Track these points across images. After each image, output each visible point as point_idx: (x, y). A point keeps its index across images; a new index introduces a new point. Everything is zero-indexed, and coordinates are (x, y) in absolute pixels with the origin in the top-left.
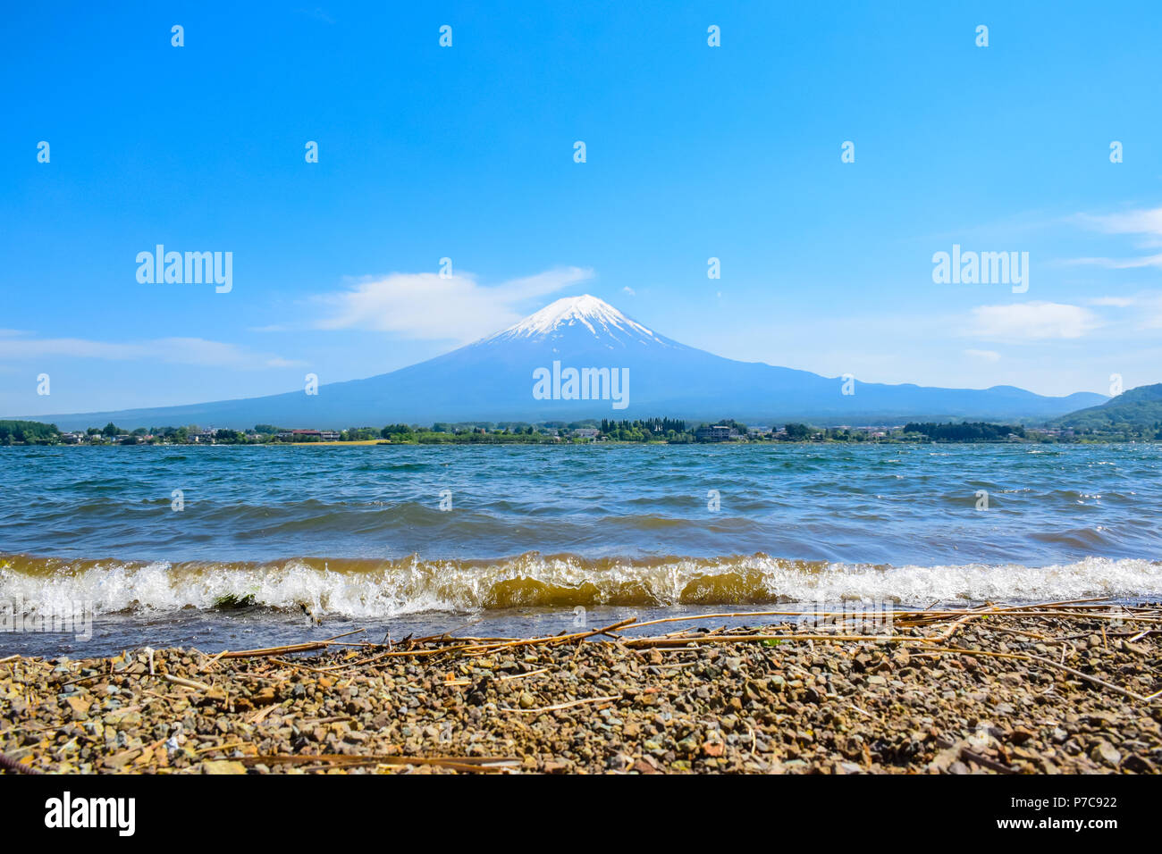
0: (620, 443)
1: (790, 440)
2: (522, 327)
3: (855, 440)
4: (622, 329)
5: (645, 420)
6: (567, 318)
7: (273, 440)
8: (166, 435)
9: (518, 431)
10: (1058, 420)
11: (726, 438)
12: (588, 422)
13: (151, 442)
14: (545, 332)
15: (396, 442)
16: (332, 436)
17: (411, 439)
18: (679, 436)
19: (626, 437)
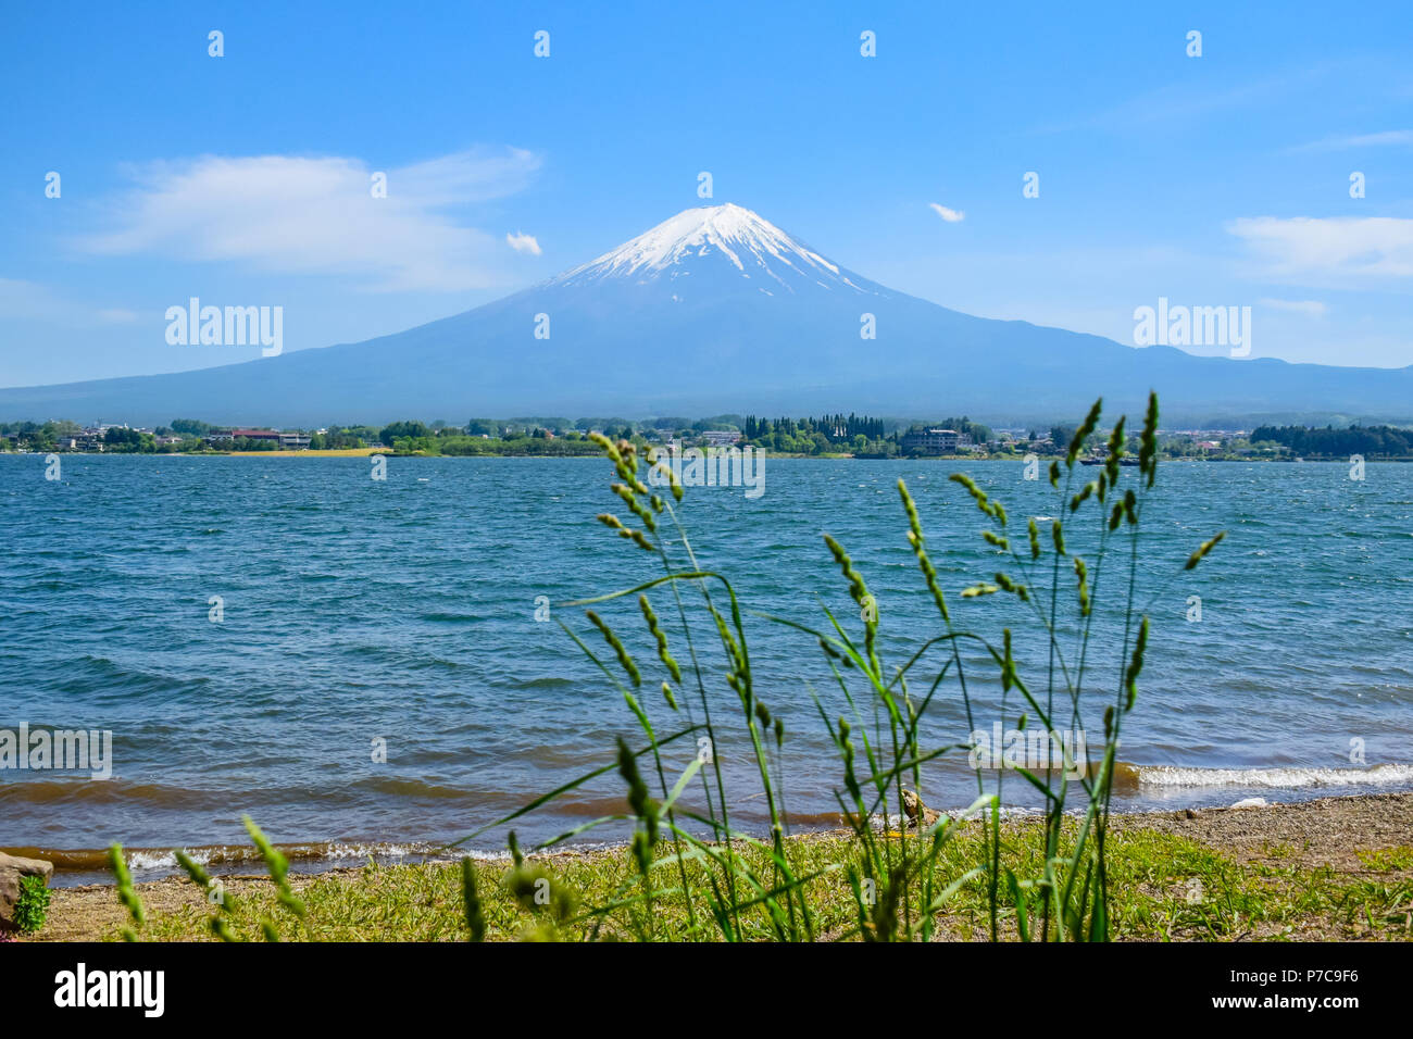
0: (776, 455)
2: (619, 258)
4: (788, 263)
5: (818, 418)
6: (696, 244)
7: (200, 447)
9: (607, 434)
11: (951, 449)
12: (727, 419)
14: (660, 267)
15: (403, 452)
16: (298, 441)
17: (427, 447)
18: (874, 444)
19: (786, 447)
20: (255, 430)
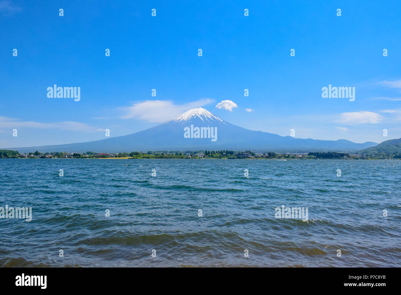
0: (212, 158)
1: (270, 158)
2: (178, 118)
3: (292, 158)
4: (212, 119)
5: (220, 151)
6: (194, 116)
7: (93, 157)
8: (56, 155)
9: (176, 154)
10: (360, 151)
11: (248, 157)
12: (200, 151)
13: (51, 157)
14: (186, 120)
15: (135, 158)
16: (113, 156)
17: (140, 157)
18: (232, 156)
19: (214, 157)
20: (103, 153)
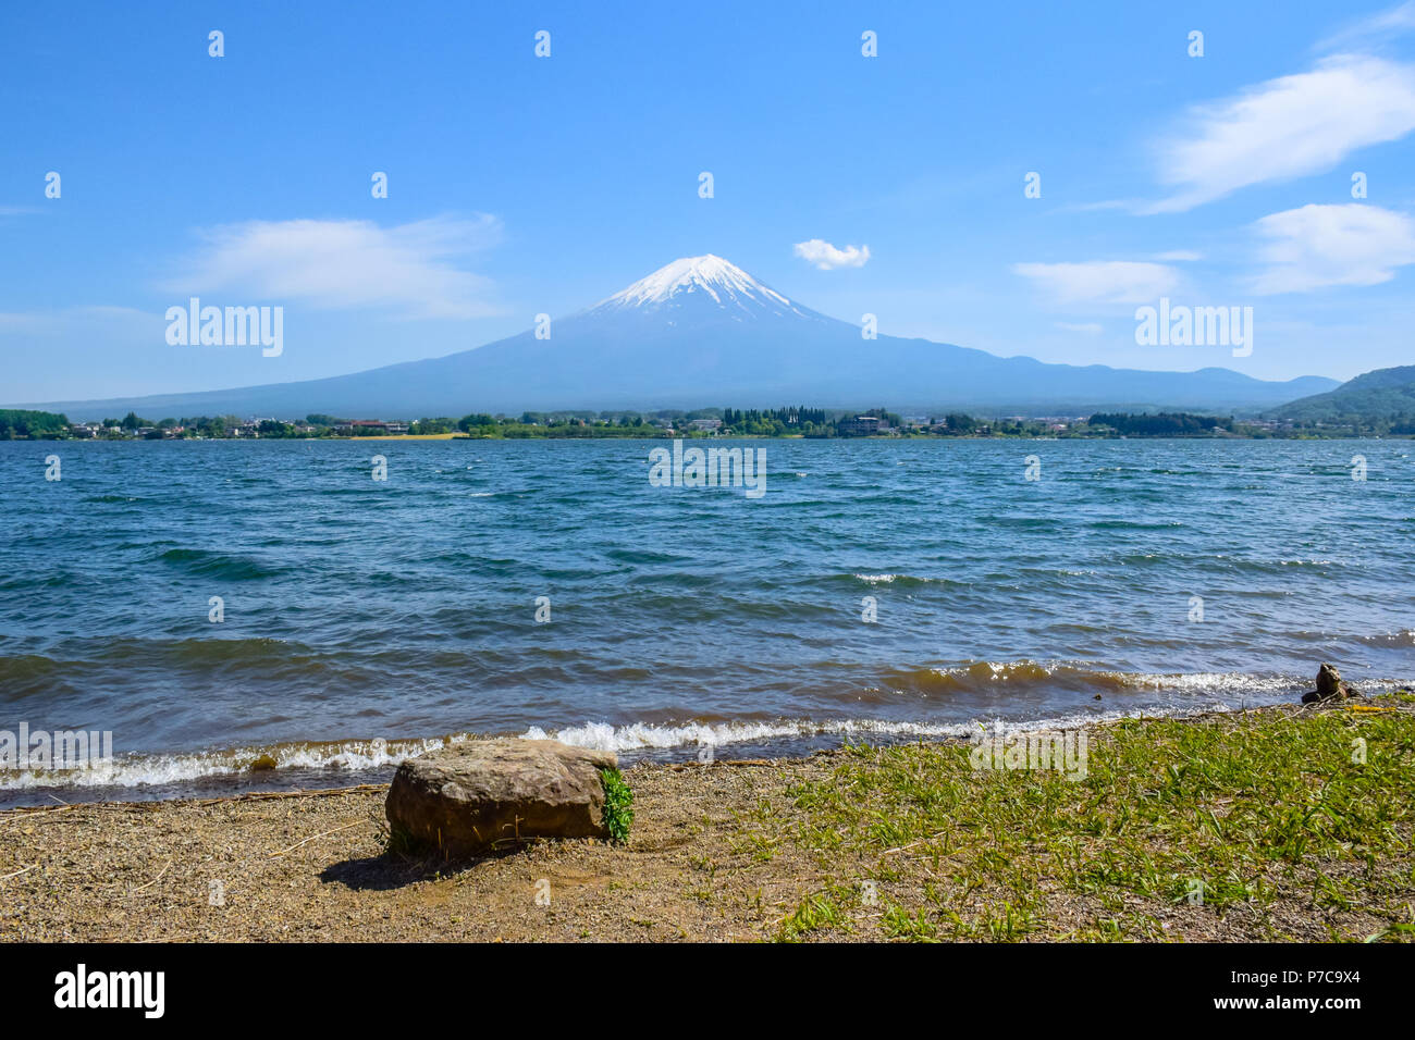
0: (746, 437)
1: (951, 434)
2: (630, 294)
3: (1030, 435)
4: (752, 297)
5: (778, 409)
6: (685, 284)
8: (200, 427)
9: (624, 422)
10: (1271, 411)
11: (874, 431)
12: (710, 410)
13: (180, 436)
14: (660, 301)
15: (476, 436)
16: (399, 429)
17: (494, 432)
18: (818, 428)
19: (754, 431)
20: (367, 421)
